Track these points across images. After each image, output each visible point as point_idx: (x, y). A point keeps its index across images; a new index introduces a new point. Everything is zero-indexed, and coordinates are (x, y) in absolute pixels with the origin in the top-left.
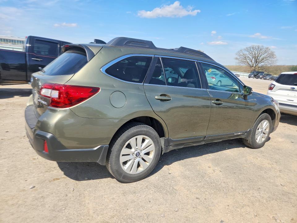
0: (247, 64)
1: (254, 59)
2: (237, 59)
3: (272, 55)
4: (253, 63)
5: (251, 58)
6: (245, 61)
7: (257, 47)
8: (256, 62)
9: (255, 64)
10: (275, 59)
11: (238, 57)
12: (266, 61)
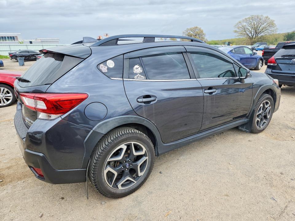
0: (247, 36)
1: (253, 30)
2: (236, 32)
3: (271, 24)
4: (253, 35)
5: (251, 30)
6: (245, 33)
7: (256, 17)
8: (256, 33)
9: (255, 35)
10: (275, 28)
11: (238, 30)
12: (265, 31)
